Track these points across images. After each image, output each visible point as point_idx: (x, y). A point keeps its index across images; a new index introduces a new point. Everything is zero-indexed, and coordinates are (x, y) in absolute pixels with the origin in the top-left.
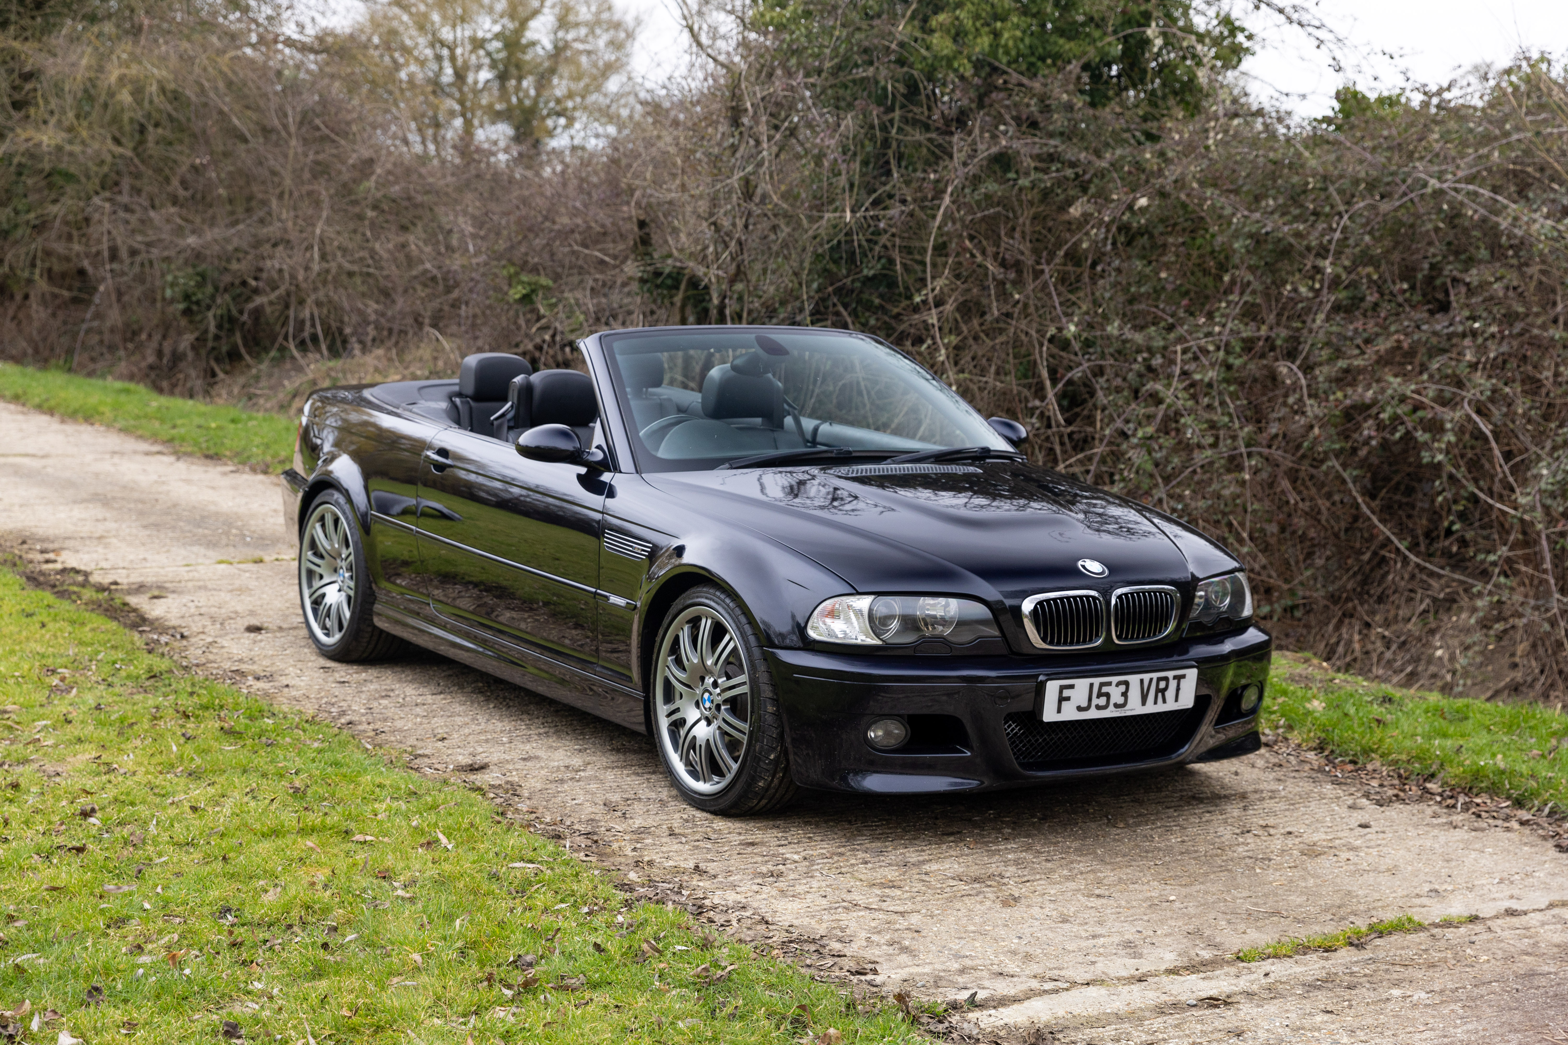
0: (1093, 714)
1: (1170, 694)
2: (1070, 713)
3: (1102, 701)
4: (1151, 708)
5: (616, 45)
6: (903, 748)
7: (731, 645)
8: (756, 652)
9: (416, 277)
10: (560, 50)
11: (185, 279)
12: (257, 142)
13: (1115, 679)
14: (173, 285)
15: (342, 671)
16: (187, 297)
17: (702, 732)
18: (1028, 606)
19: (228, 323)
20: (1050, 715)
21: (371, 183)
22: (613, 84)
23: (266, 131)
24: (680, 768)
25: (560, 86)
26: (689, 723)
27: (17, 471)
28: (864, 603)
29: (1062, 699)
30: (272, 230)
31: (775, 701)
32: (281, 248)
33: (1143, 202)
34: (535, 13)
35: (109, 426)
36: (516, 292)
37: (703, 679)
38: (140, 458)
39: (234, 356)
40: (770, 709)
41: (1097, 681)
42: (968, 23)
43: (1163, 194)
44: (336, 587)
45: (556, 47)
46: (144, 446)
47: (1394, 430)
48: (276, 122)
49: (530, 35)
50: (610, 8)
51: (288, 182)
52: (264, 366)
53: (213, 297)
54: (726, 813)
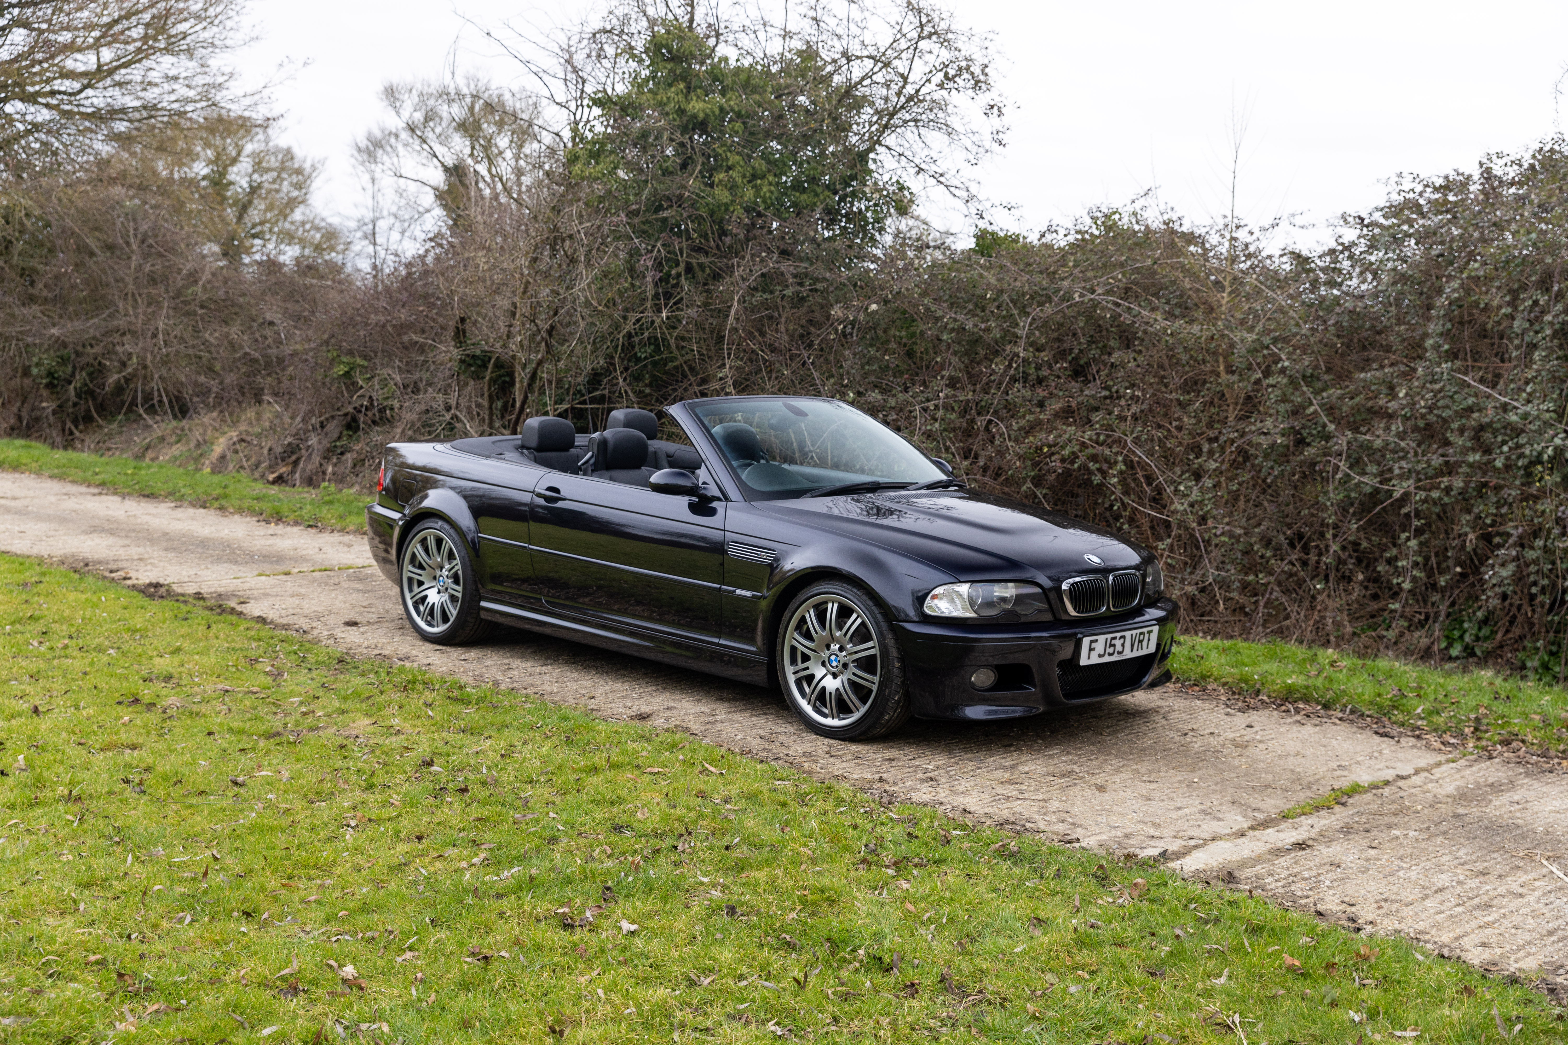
0: (1107, 659)
1: (1145, 643)
2: (1095, 660)
3: (1111, 650)
4: (1136, 654)
5: (299, 186)
6: (994, 688)
7: (859, 621)
8: (884, 626)
9: (239, 359)
10: (254, 189)
11: (48, 360)
12: (101, 256)
13: (1118, 635)
14: (37, 365)
15: (455, 653)
16: (50, 374)
17: (831, 684)
18: (1065, 586)
19: (86, 393)
20: (1084, 661)
21: (198, 288)
22: (298, 215)
23: (110, 248)
24: (808, 709)
25: (254, 215)
26: (818, 677)
27: (8, 510)
28: (964, 589)
29: (1091, 649)
30: (120, 322)
31: (902, 659)
32: (129, 336)
33: (874, 307)
34: (234, 161)
35: (39, 473)
36: (341, 369)
37: (828, 647)
38: (89, 497)
39: (88, 419)
40: (897, 665)
41: (1109, 636)
42: (739, 180)
43: (886, 302)
44: (435, 590)
45: (251, 187)
46: (83, 489)
47: (1073, 462)
48: (121, 241)
49: (231, 177)
50: (292, 158)
51: (131, 287)
52: (114, 426)
53: (73, 375)
54: (853, 740)
